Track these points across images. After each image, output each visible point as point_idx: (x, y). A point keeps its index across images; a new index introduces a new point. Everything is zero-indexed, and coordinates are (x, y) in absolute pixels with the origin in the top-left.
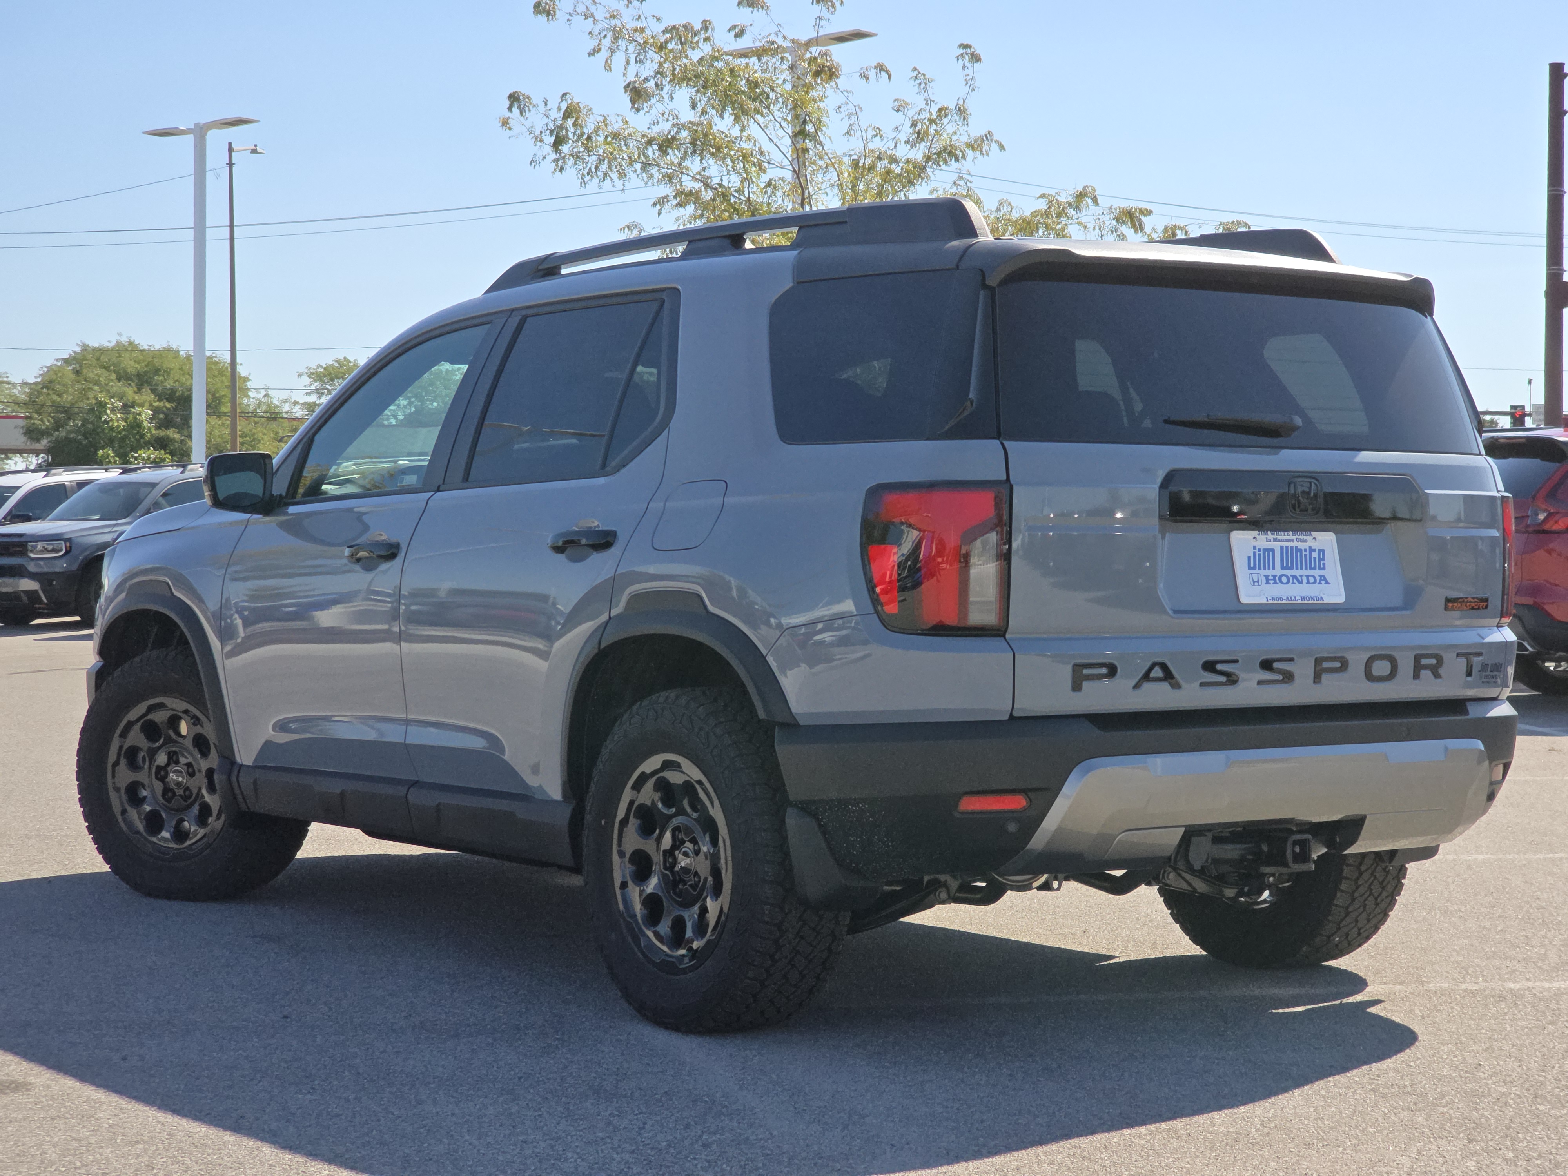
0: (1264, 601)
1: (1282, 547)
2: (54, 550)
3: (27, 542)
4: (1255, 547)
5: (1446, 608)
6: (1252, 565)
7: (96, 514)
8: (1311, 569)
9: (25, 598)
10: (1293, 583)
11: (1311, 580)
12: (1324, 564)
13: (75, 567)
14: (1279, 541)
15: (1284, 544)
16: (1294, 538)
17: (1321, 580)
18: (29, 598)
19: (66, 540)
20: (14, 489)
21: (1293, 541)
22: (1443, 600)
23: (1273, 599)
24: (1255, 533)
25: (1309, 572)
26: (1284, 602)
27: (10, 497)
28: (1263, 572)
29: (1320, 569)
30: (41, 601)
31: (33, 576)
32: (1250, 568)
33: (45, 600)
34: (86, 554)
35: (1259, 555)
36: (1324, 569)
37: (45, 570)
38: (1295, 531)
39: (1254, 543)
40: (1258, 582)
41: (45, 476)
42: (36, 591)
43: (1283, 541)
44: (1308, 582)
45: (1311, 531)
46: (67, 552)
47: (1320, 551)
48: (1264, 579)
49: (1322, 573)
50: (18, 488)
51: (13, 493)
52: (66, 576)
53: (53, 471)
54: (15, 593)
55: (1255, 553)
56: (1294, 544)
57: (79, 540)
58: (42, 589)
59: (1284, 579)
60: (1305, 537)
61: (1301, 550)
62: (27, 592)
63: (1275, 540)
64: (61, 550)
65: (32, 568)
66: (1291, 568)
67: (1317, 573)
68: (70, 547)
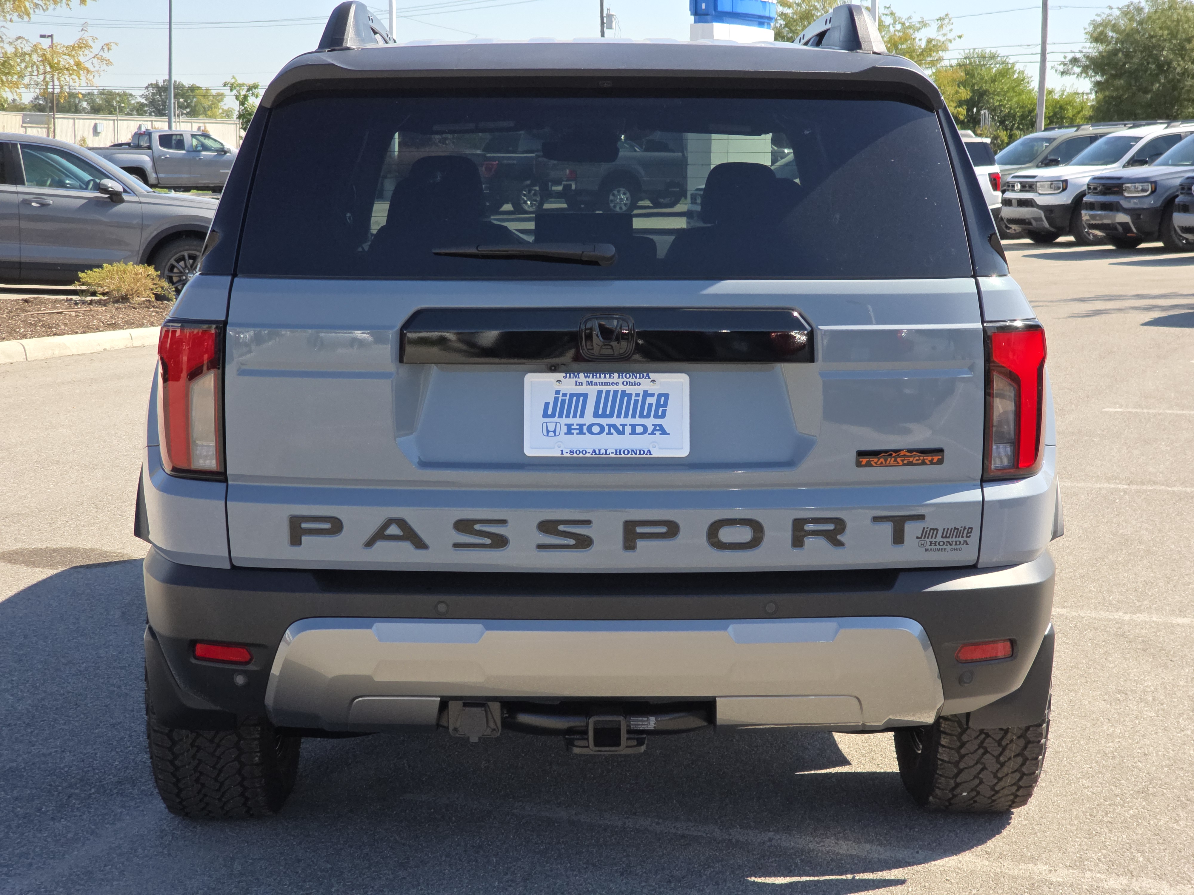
0: (559, 455)
1: (600, 393)
2: (1143, 190)
3: (1123, 184)
4: (558, 392)
5: (859, 464)
6: (550, 412)
7: (1186, 161)
8: (641, 416)
9: (1120, 228)
10: (610, 433)
11: (639, 429)
12: (664, 412)
13: (1158, 204)
14: (596, 384)
15: (605, 388)
16: (621, 381)
17: (655, 430)
18: (1123, 229)
19: (1151, 183)
20: (1138, 139)
21: (617, 384)
22: (854, 454)
23: (572, 452)
24: (560, 376)
25: (637, 420)
26: (588, 455)
27: (1134, 145)
28: (564, 421)
29: (656, 416)
30: (1132, 232)
31: (1126, 211)
32: (545, 415)
33: (1135, 230)
34: (1168, 194)
35: (563, 401)
36: (663, 416)
37: (1138, 206)
38: (620, 371)
39: (558, 387)
40: (555, 432)
41: (1166, 128)
42: (1127, 223)
43: (601, 384)
44: (633, 432)
45: (648, 372)
46: (1153, 192)
47: (660, 396)
48: (564, 429)
49: (658, 421)
50: (1141, 138)
51: (1137, 142)
52: (1152, 211)
53: (1173, 124)
54: (1113, 224)
55: (556, 399)
56: (621, 388)
57: (1164, 183)
58: (1133, 223)
59: (596, 429)
60: (638, 380)
61: (630, 396)
62: (1121, 224)
63: (589, 383)
64: (1146, 191)
65: (1125, 204)
66: (611, 416)
67: (650, 422)
68: (1156, 189)
